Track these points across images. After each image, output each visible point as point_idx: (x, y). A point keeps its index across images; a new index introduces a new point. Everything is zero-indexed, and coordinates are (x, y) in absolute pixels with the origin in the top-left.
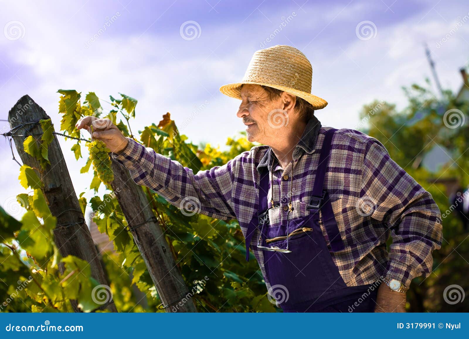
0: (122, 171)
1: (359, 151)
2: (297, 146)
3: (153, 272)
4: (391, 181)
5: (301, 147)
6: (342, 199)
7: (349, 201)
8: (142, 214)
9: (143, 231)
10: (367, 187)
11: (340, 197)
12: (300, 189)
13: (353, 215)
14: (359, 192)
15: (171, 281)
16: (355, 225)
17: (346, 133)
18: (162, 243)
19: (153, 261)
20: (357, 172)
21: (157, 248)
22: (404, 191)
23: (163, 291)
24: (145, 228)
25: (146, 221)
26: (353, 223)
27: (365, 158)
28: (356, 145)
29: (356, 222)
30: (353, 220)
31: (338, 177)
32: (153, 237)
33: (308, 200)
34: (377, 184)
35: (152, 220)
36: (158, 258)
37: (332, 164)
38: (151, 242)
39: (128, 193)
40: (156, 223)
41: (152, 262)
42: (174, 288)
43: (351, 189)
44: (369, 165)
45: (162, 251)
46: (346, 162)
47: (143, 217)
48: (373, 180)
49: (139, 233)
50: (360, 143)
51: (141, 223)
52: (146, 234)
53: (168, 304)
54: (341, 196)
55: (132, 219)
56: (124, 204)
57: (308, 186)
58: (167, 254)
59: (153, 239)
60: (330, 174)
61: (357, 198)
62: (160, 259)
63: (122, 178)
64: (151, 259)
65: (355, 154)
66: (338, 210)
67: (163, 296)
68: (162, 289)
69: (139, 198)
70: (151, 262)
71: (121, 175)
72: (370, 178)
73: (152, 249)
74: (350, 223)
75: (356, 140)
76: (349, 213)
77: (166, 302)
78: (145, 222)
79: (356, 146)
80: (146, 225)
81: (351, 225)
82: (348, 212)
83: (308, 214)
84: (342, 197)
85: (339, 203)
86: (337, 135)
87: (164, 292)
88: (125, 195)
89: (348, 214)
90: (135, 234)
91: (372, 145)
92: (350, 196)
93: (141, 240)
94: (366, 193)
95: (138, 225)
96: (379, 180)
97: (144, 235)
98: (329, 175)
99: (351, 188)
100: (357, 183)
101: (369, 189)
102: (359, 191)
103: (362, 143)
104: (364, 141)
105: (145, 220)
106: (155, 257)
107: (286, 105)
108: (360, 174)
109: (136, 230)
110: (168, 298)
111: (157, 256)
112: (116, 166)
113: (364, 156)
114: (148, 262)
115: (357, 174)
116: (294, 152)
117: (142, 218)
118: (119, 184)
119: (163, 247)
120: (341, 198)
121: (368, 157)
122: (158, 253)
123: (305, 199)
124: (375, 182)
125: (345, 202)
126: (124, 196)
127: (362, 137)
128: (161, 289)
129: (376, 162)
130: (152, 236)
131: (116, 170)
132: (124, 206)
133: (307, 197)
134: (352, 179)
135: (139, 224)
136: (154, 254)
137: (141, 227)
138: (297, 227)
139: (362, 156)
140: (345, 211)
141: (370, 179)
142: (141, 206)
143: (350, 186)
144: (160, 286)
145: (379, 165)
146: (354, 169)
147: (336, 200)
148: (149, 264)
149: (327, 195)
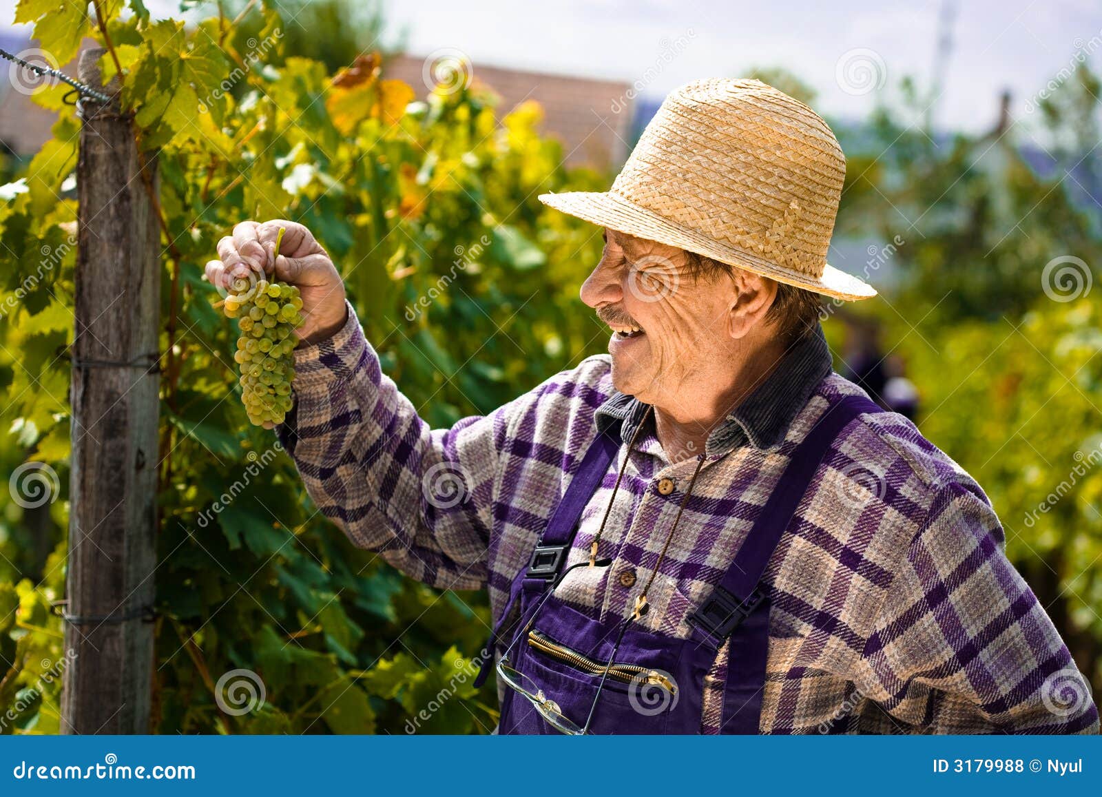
0: (126, 190)
1: (909, 509)
2: (729, 417)
3: (81, 510)
4: (972, 633)
5: (741, 425)
6: (803, 640)
7: (824, 650)
8: (125, 337)
9: (107, 385)
10: (891, 632)
11: (800, 632)
12: (692, 548)
13: (814, 691)
14: (864, 636)
15: (117, 559)
16: (808, 725)
17: (890, 435)
18: (142, 441)
19: (94, 482)
20: (879, 577)
21: (123, 449)
22: (1003, 673)
23: (83, 576)
24: (115, 379)
25: (129, 360)
26: (804, 717)
27: (918, 535)
28: (906, 486)
29: (814, 715)
30: (807, 707)
31: (819, 562)
32: (126, 415)
33: (701, 595)
34: (929, 631)
35: (145, 361)
36: (113, 479)
37: (812, 514)
38: (114, 427)
39: (113, 260)
40: (152, 377)
41: (92, 481)
42: (117, 583)
43: (845, 616)
44: (923, 566)
45: (134, 463)
46: (857, 528)
47: (124, 348)
48: (919, 613)
49: (93, 385)
50: (922, 483)
51: (110, 360)
52: (111, 396)
53: (82, 615)
54: (806, 629)
55: (90, 336)
56: (90, 285)
57: (719, 552)
58: (144, 475)
59: (122, 419)
60: (798, 543)
61: (852, 650)
62: (116, 486)
63: (117, 210)
64: (91, 472)
65: (891, 514)
66: (779, 665)
67: (78, 587)
68: (83, 567)
69: (139, 289)
70: (87, 480)
71: (118, 201)
72: (911, 605)
73: (108, 446)
74: (797, 713)
75: (912, 471)
76: (806, 682)
77: (79, 607)
78: (124, 363)
79: (906, 490)
80: (122, 372)
81: (796, 720)
82: (804, 679)
83: (683, 636)
84: (807, 634)
85: (789, 647)
86: (862, 429)
87: (86, 579)
88: (104, 261)
89: (802, 686)
90: (81, 381)
91: (957, 499)
92: (832, 637)
93: (88, 405)
94: (884, 649)
95: (99, 362)
96: (938, 620)
97: (102, 397)
98: (794, 544)
99: (844, 612)
100: (867, 611)
101: (896, 640)
102: (866, 635)
103: (927, 487)
104: (935, 482)
105: (125, 356)
106: (104, 471)
107: (747, 298)
108: (884, 586)
109: (87, 371)
110: (87, 599)
111: (113, 472)
112: (117, 167)
113: (916, 530)
114: (81, 475)
115: (875, 581)
116: (715, 431)
117: (120, 349)
118: (102, 222)
119: (140, 452)
120: (802, 636)
121: (927, 537)
122: (118, 465)
123: (697, 587)
124: (922, 623)
125: (811, 651)
126: (98, 261)
127: (935, 462)
128: (79, 564)
129: (947, 562)
130: (125, 412)
131: (111, 180)
132: (86, 291)
133: (703, 583)
134: (856, 592)
135: (103, 358)
136: (106, 462)
137: (104, 373)
138: (638, 657)
139: (911, 527)
140: (796, 673)
141: (911, 610)
142: (132, 313)
143: (845, 606)
144: (83, 556)
145: (952, 573)
146: (871, 560)
147: (787, 636)
148: (79, 482)
149: (765, 606)
